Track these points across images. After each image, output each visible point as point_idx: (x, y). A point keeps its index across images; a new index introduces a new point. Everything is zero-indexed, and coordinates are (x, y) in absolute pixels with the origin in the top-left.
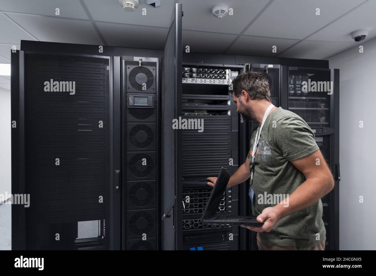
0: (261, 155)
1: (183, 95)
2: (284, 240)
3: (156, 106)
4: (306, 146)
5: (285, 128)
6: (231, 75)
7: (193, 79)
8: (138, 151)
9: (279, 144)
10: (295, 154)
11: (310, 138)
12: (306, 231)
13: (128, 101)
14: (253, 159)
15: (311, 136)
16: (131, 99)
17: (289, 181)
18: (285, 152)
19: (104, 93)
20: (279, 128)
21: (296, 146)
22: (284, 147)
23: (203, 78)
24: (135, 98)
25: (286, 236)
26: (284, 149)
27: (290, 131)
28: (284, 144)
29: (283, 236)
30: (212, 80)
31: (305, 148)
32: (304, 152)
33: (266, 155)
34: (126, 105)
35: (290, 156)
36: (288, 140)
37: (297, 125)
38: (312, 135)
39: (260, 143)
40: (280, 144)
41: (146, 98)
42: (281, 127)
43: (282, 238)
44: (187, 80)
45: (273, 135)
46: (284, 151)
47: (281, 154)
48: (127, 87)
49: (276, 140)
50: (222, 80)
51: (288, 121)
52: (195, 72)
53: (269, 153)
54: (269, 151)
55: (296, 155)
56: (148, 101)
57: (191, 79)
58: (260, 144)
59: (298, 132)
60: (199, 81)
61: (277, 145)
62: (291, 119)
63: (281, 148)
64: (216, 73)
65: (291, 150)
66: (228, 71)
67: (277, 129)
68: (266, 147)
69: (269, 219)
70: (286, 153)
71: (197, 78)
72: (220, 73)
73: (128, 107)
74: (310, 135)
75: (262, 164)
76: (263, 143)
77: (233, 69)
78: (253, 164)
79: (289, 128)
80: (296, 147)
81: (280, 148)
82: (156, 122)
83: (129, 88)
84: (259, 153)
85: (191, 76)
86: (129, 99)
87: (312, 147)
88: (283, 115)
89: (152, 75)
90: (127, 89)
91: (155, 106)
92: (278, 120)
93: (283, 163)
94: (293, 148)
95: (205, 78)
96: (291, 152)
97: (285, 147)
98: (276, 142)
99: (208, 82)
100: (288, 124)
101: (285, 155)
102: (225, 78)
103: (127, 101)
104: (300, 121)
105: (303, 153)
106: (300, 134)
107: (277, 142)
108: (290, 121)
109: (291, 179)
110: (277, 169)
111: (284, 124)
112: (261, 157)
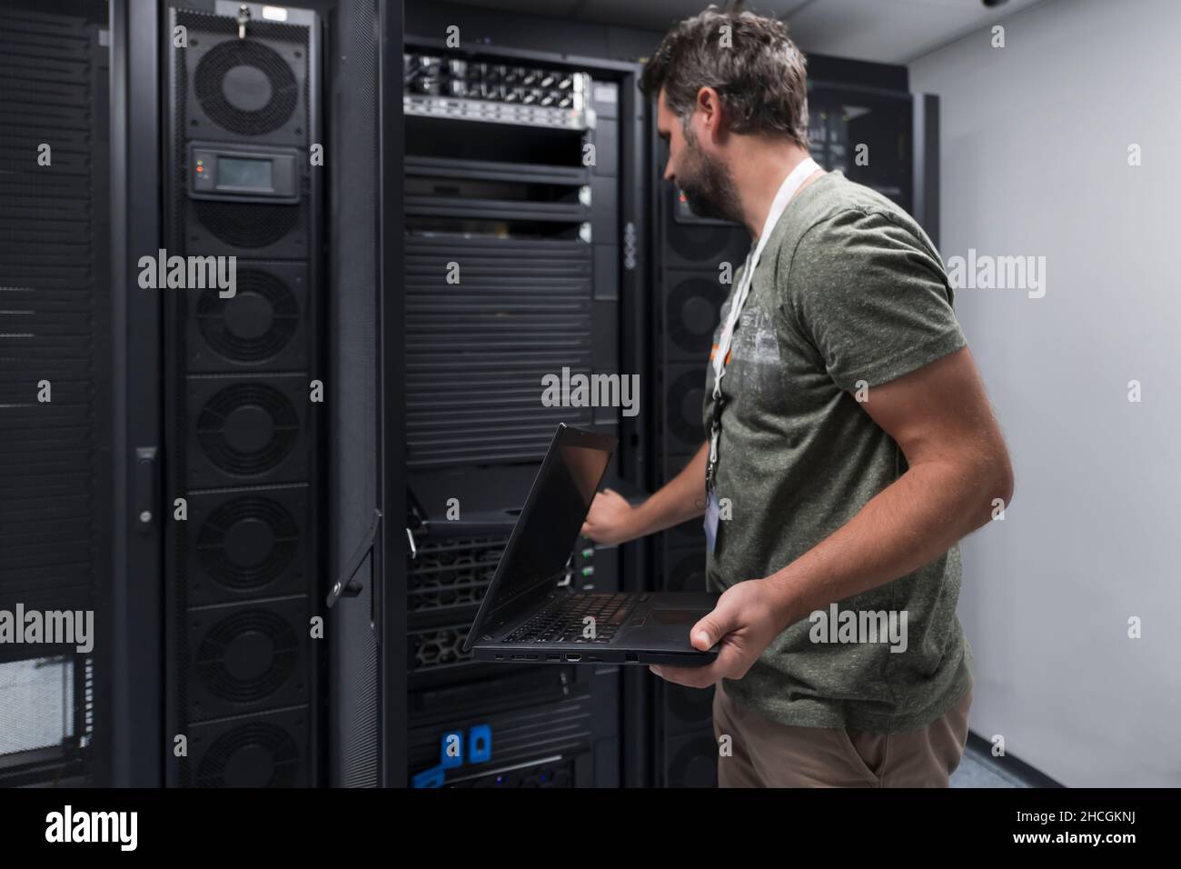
0: (743, 364)
1: (409, 159)
2: (800, 703)
3: (306, 197)
4: (917, 333)
5: (837, 257)
6: (593, 94)
7: (454, 101)
8: (230, 372)
9: (811, 320)
10: (868, 363)
11: (934, 300)
12: (888, 671)
13: (189, 173)
14: (717, 380)
15: (940, 292)
16: (202, 166)
17: (840, 475)
18: (833, 356)
19: (88, 138)
20: (814, 256)
21: (876, 330)
22: (825, 338)
23: (493, 100)
24: (223, 162)
25: (810, 692)
26: (826, 342)
27: (855, 269)
28: (829, 322)
29: (800, 690)
30: (525, 110)
31: (910, 342)
32: (907, 356)
33: (761, 366)
34: (183, 192)
35: (851, 373)
36: (846, 306)
37: (886, 244)
38: (943, 287)
39: (745, 317)
40: (814, 323)
41: (267, 165)
42: (821, 253)
43: (795, 697)
44: (430, 102)
45: (789, 286)
46: (829, 350)
47: (819, 363)
48: (189, 119)
49: (800, 307)
50: (558, 113)
51: (851, 230)
52: (461, 74)
53: (773, 357)
54: (771, 351)
55: (875, 369)
56: (274, 175)
57: (443, 102)
58: (746, 323)
59: (887, 271)
60: (475, 111)
61: (803, 324)
62: (867, 219)
63: (819, 338)
64: (536, 84)
65: (855, 346)
66: (579, 81)
67: (805, 261)
68: (764, 332)
69: (741, 631)
70: (837, 358)
71: (467, 97)
72: (554, 86)
73: (193, 195)
74: (934, 289)
75: (744, 402)
76: (754, 315)
77: (599, 76)
78: (719, 399)
79: (852, 256)
80: (874, 337)
81: (813, 340)
82: (308, 260)
83: (194, 123)
84: (739, 357)
85: (445, 91)
86: (194, 166)
87: (938, 337)
88: (838, 204)
89: (291, 77)
90: (189, 128)
91: (303, 196)
92: (814, 222)
93: (824, 402)
94: (863, 338)
95: (499, 99)
96: (856, 356)
97: (833, 333)
98: (801, 313)
99: (508, 114)
100: (849, 239)
101: (832, 367)
102: (571, 106)
103: (186, 174)
104: (900, 231)
105: (899, 359)
106: (896, 282)
107: (805, 313)
108: (862, 227)
109: (849, 464)
110: (797, 422)
111: (836, 238)
112: (742, 371)
